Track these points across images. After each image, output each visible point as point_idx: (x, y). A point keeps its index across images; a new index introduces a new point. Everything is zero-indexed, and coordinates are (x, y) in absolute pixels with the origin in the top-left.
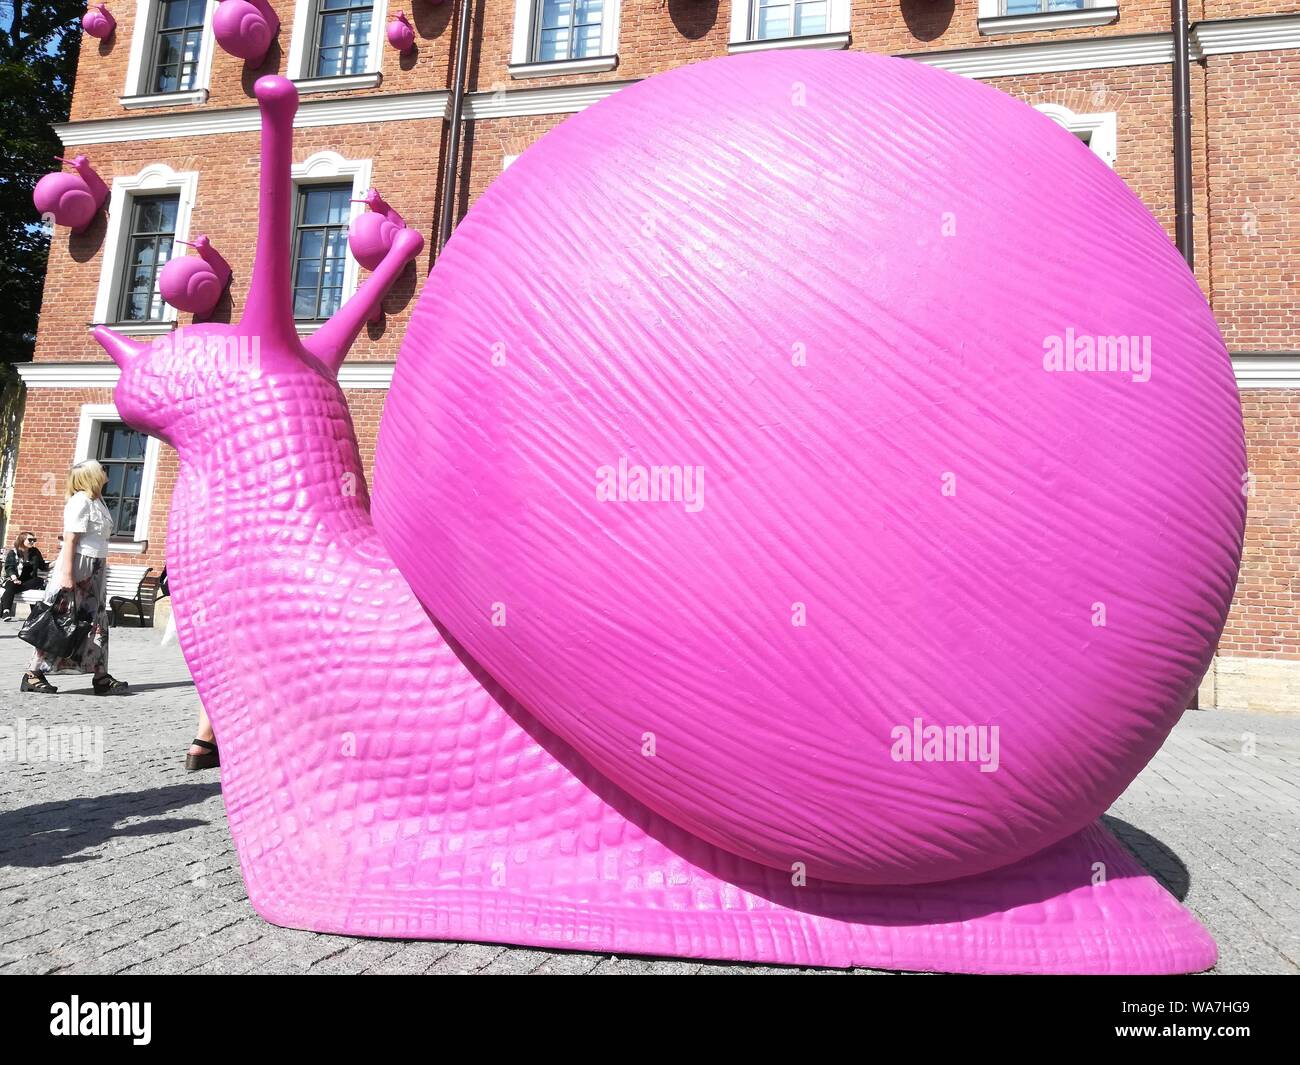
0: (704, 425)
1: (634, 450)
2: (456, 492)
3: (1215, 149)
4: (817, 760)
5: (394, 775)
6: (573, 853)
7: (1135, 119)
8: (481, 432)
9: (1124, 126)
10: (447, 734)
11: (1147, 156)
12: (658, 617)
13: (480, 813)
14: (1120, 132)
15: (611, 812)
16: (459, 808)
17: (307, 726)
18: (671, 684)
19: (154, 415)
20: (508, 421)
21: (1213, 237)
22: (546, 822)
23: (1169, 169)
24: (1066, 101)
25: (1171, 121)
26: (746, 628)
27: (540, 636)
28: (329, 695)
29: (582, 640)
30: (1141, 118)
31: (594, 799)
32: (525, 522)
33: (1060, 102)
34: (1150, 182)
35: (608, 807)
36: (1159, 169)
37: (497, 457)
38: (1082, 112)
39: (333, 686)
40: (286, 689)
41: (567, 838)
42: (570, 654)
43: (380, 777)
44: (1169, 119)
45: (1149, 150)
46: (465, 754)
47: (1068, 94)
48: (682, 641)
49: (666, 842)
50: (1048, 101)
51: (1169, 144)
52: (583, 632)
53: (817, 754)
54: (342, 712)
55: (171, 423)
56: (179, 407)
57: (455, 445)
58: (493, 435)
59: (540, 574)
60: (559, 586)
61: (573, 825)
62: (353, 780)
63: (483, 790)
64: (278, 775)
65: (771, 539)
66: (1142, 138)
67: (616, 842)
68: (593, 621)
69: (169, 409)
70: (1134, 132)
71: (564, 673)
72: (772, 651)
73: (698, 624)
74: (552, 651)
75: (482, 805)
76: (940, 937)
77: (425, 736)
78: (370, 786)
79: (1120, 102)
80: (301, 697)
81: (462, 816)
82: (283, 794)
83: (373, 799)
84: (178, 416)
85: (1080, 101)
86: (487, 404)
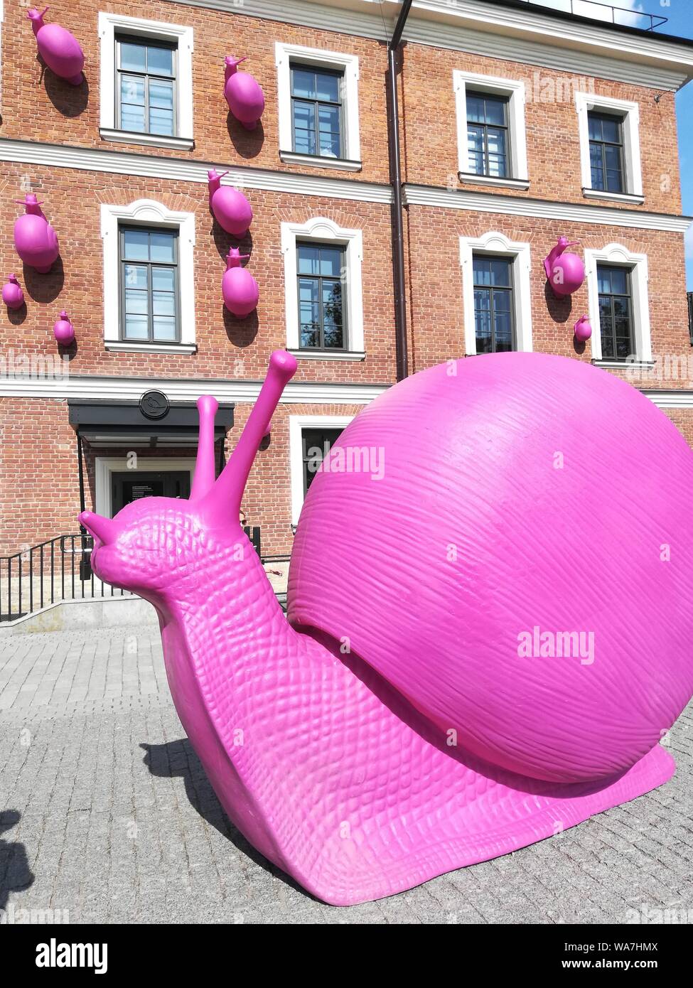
0: (592, 583)
1: (561, 599)
2: (451, 628)
3: (414, 262)
4: (623, 733)
5: (367, 791)
6: (463, 805)
7: (372, 237)
8: (472, 594)
9: (366, 239)
10: (395, 759)
11: (379, 261)
12: (570, 683)
13: (415, 798)
14: (365, 243)
15: (480, 777)
16: (403, 799)
17: (310, 777)
18: (571, 714)
19: (154, 580)
20: (492, 588)
21: (414, 315)
22: (448, 792)
23: (390, 271)
24: (334, 218)
25: (391, 241)
26: (607, 680)
27: (501, 701)
28: (324, 754)
29: (528, 700)
30: (375, 236)
31: (470, 772)
32: (504, 644)
33: (330, 218)
34: (381, 277)
35: (478, 774)
36: (385, 270)
37: (486, 608)
38: (343, 227)
39: (327, 747)
40: (293, 757)
41: (459, 797)
42: (520, 708)
43: (357, 795)
44: (389, 239)
45: (380, 257)
46: (404, 768)
47: (335, 213)
48: (580, 692)
49: (505, 784)
50: (324, 216)
51: (390, 255)
52: (530, 696)
53: (623, 730)
54: (334, 762)
55: (169, 584)
56: (174, 572)
57: (452, 601)
58: (481, 595)
59: (509, 670)
60: (521, 676)
61: (461, 790)
62: (342, 801)
63: (416, 785)
64: (299, 814)
65: (619, 636)
66: (376, 249)
67: (483, 792)
68: (537, 690)
69: (167, 575)
70: (372, 245)
71: (511, 718)
72: (616, 689)
73: (588, 683)
74: (507, 708)
75: (415, 793)
76: (614, 791)
77: (383, 763)
78: (352, 803)
79: (364, 224)
80: (304, 759)
81: (405, 803)
82: (305, 824)
83: (356, 809)
84: (176, 578)
85: (342, 219)
86: (477, 578)
